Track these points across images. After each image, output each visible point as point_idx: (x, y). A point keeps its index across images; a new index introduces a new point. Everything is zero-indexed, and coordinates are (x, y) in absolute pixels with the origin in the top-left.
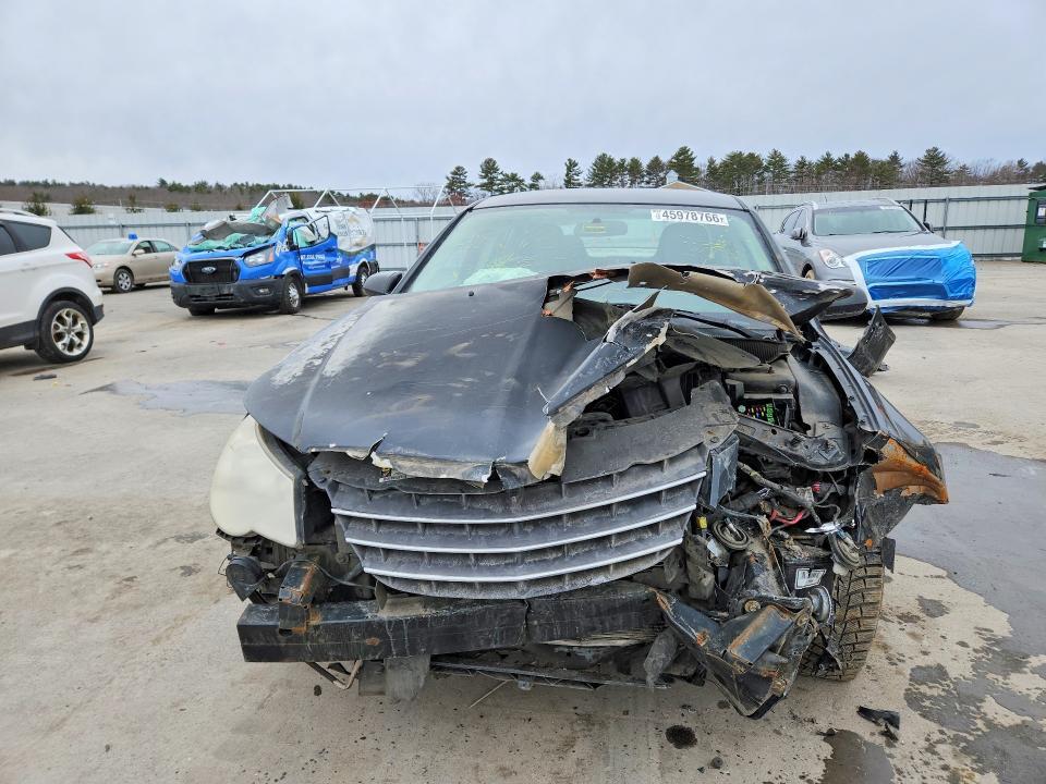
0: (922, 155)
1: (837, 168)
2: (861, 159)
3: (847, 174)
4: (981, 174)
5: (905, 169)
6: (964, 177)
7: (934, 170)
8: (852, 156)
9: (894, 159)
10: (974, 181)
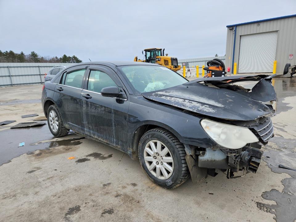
0: (30, 53)
1: (4, 55)
2: (11, 53)
3: (8, 57)
4: (47, 60)
5: (26, 57)
6: (42, 60)
7: (34, 58)
8: (8, 52)
9: (22, 54)
10: (46, 61)
